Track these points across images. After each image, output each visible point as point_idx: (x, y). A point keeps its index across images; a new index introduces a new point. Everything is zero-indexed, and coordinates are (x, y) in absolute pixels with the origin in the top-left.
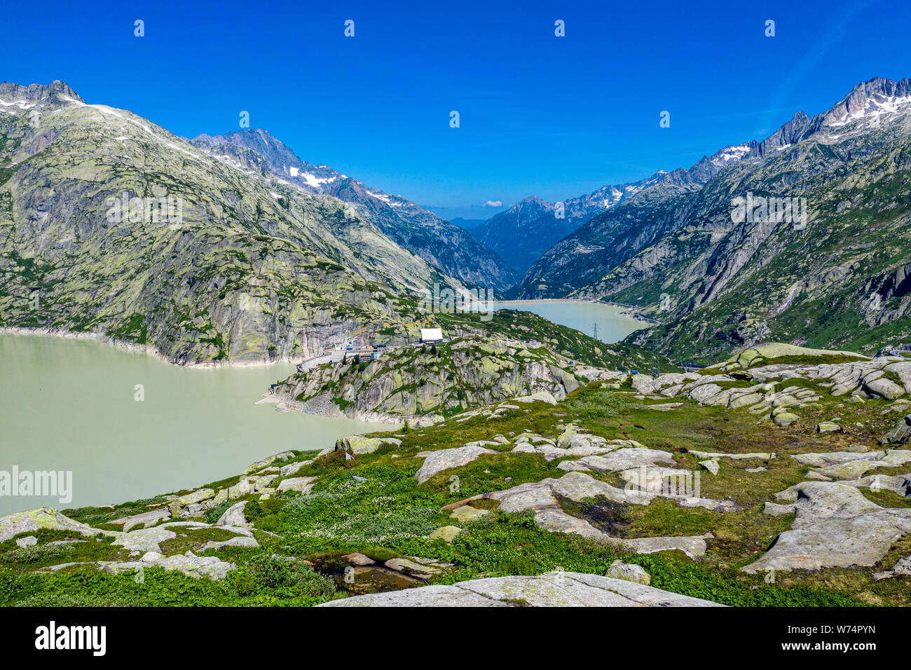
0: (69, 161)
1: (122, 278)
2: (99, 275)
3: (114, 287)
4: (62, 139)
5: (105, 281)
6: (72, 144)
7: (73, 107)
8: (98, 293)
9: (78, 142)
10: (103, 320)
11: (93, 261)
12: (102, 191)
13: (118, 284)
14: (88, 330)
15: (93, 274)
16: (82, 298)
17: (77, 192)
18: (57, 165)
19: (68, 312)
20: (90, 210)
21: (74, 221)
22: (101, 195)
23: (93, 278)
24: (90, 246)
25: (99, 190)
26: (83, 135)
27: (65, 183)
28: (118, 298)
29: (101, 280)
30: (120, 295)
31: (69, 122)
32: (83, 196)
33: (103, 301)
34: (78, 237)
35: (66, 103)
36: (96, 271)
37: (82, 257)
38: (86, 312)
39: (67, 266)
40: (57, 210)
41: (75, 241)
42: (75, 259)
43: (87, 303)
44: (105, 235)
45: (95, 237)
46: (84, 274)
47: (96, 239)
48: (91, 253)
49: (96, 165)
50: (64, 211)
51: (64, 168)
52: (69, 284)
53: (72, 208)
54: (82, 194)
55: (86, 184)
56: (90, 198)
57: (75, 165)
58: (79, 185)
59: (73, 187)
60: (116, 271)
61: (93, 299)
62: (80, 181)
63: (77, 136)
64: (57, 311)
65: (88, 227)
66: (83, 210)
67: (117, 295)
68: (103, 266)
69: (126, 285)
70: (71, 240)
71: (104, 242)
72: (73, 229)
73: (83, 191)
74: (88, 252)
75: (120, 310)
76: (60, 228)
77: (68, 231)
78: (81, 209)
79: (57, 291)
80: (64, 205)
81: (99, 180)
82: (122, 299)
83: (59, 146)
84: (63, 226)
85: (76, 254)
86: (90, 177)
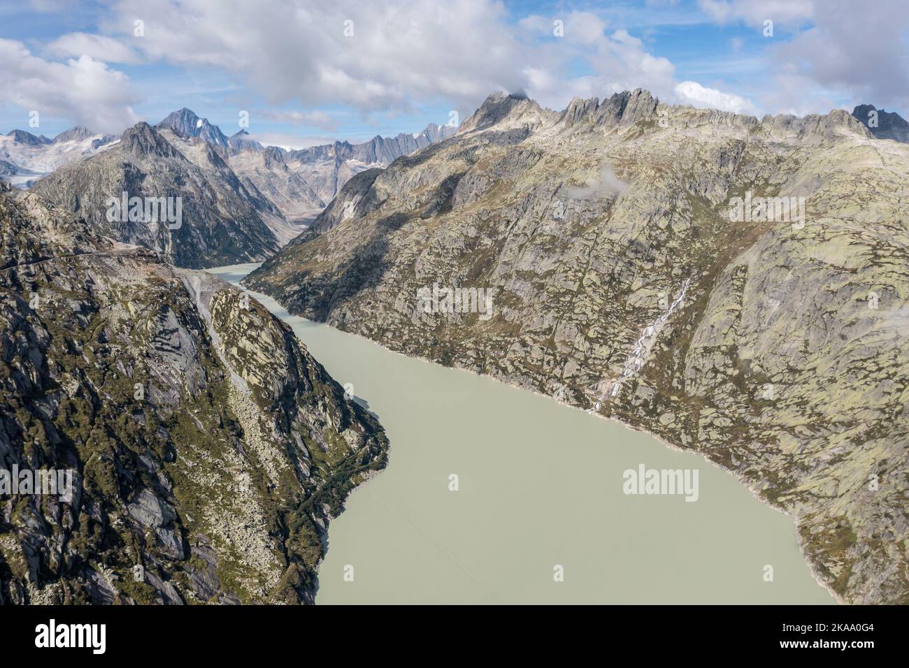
0: (819, 235)
1: (845, 435)
2: (820, 414)
3: (831, 446)
4: (822, 193)
5: (822, 430)
6: (832, 203)
7: (848, 145)
8: (809, 446)
9: (840, 201)
10: (804, 497)
11: (817, 387)
12: (851, 284)
13: (839, 441)
14: (781, 505)
15: (812, 409)
16: (788, 444)
17: (817, 281)
18: (803, 239)
19: (767, 460)
20: (829, 310)
21: (808, 322)
22: (848, 290)
23: (810, 416)
24: (818, 361)
25: (847, 282)
26: (848, 189)
27: (807, 265)
28: (832, 468)
29: (819, 424)
30: (836, 465)
31: (837, 168)
32: (824, 287)
33: (811, 464)
34: (806, 343)
35: (842, 137)
36: (817, 405)
37: (805, 375)
38: (786, 470)
39: (785, 383)
40: (791, 301)
41: (803, 349)
42: (797, 376)
43: (792, 456)
44: (842, 349)
45: (827, 349)
46: (802, 403)
47: (829, 352)
48: (818, 371)
49: (851, 244)
50: (798, 304)
51: (811, 244)
52: (782, 413)
53: (809, 301)
54: (824, 284)
55: (832, 271)
56: (833, 292)
57: (825, 240)
58: (822, 271)
59: (815, 273)
60: (841, 418)
61: (801, 454)
62: (825, 266)
63: (840, 190)
64: (755, 453)
65: (822, 332)
66: (821, 308)
67: (832, 463)
68: (827, 400)
69: (848, 450)
70: (797, 348)
71: (837, 359)
72: (803, 332)
73: (826, 280)
74: (814, 369)
75: (830, 493)
76: (789, 326)
77: (797, 333)
78: (819, 306)
79: (765, 419)
80: (799, 296)
81: (850, 266)
82: (837, 473)
83: (816, 205)
84: (794, 324)
85: (800, 367)
86: (839, 260)
